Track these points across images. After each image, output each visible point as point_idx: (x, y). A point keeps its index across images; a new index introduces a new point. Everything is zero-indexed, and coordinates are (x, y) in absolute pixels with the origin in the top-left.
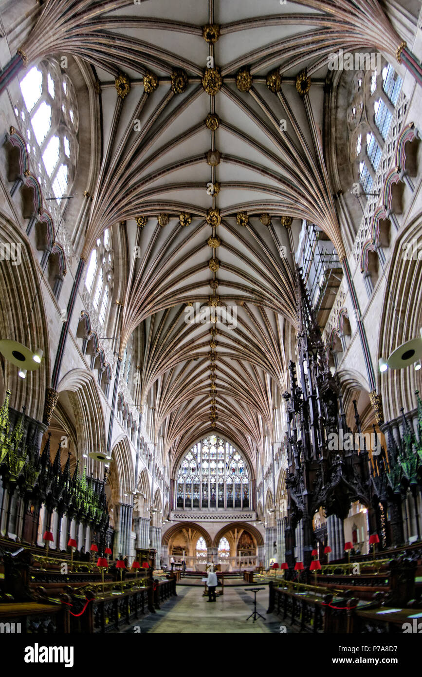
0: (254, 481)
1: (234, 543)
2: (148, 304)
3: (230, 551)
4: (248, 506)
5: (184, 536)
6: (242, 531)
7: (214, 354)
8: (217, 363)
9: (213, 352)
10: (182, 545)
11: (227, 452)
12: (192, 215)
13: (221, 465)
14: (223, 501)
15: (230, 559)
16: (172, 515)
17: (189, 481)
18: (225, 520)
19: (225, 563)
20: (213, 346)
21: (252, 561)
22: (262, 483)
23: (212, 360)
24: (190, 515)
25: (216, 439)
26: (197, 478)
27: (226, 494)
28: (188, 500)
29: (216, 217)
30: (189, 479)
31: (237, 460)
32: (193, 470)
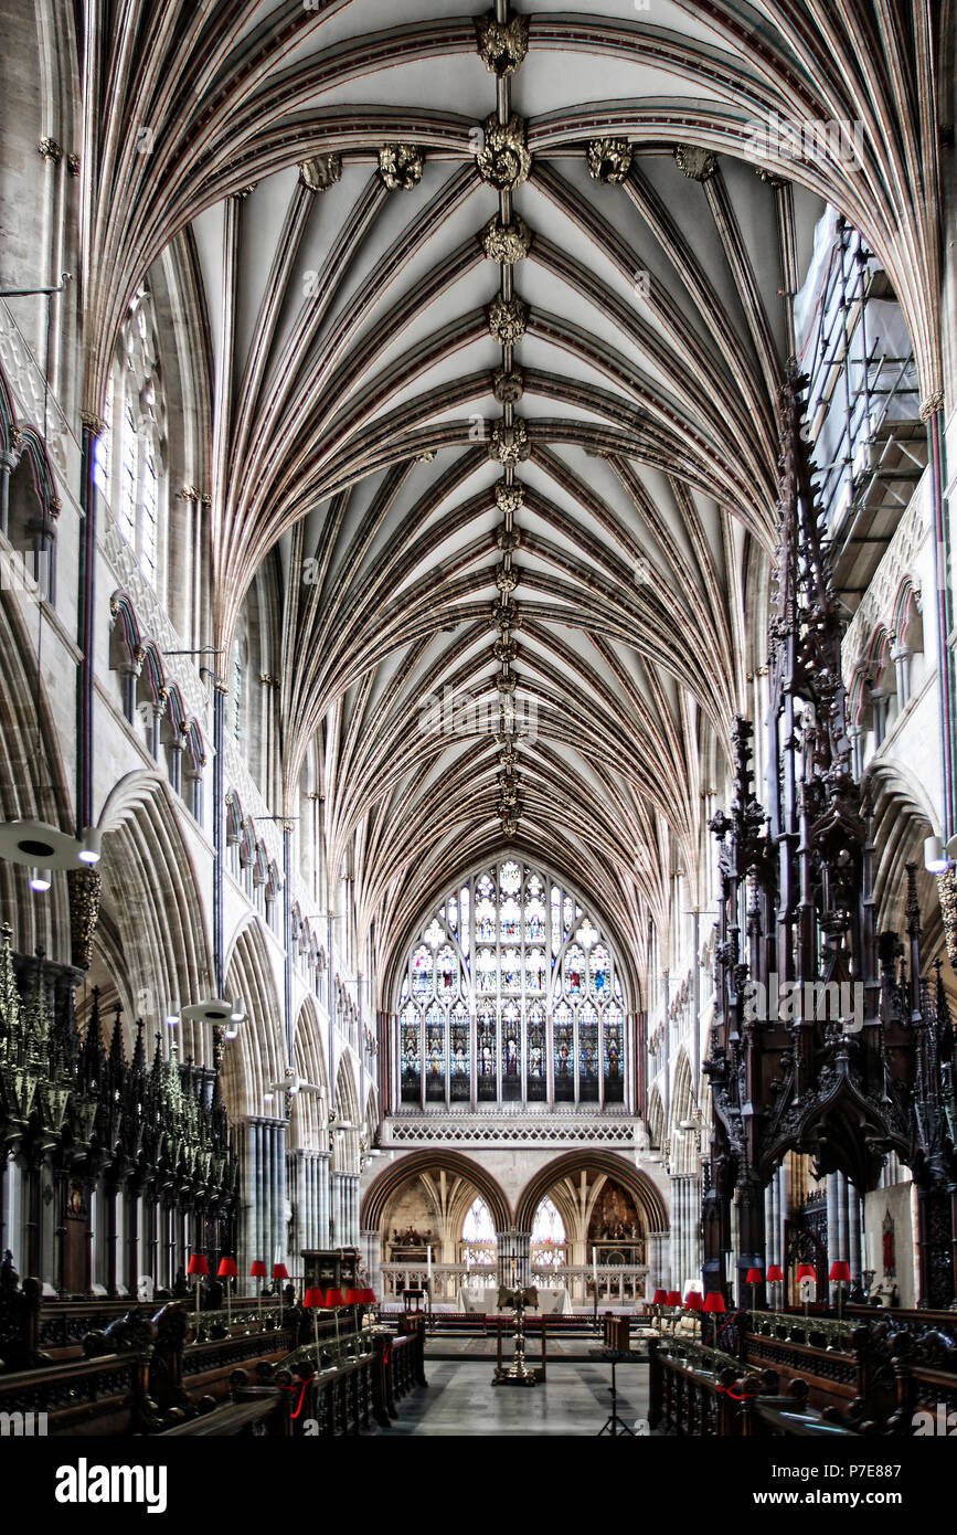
0: (640, 1018)
1: (577, 1219)
2: (291, 486)
3: (567, 1248)
4: (622, 1100)
5: (425, 1197)
6: (603, 1179)
7: (509, 610)
8: (520, 635)
9: (505, 602)
10: (421, 1226)
11: (556, 919)
12: (422, 152)
13: (537, 962)
14: (543, 1082)
15: (567, 1274)
16: (388, 1128)
17: (435, 1015)
18: (548, 1143)
19: (553, 1286)
20: (506, 585)
21: (633, 1282)
22: (664, 1030)
23: (504, 629)
24: (444, 1126)
25: (519, 874)
26: (459, 1005)
27: (552, 1056)
28: (435, 1077)
29: (514, 154)
30: (434, 1010)
31: (587, 945)
32: (448, 978)
